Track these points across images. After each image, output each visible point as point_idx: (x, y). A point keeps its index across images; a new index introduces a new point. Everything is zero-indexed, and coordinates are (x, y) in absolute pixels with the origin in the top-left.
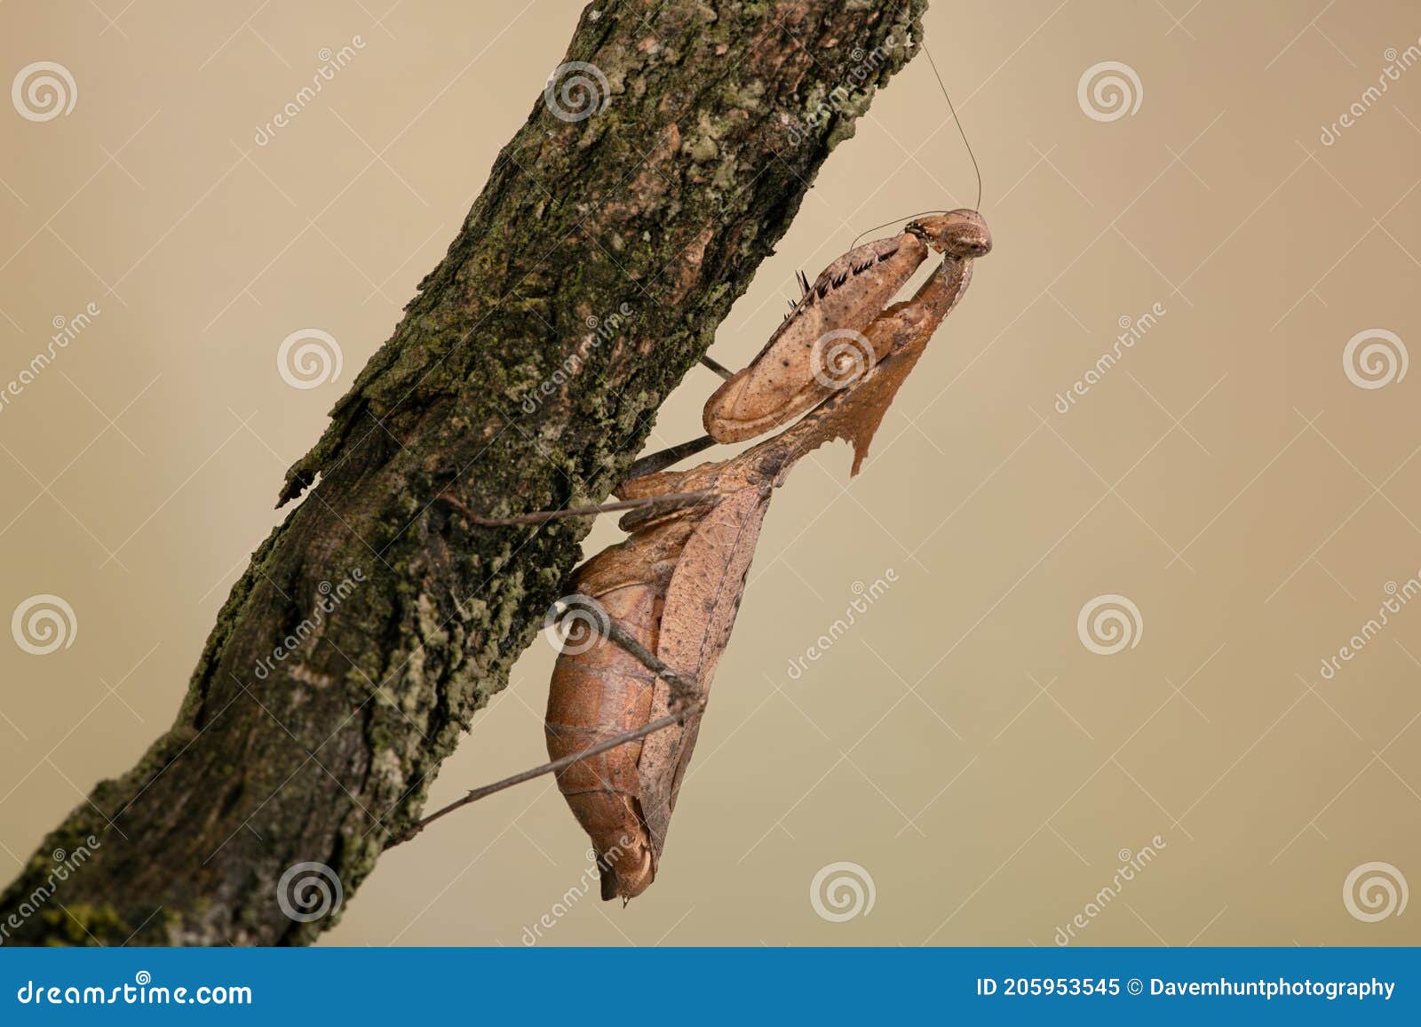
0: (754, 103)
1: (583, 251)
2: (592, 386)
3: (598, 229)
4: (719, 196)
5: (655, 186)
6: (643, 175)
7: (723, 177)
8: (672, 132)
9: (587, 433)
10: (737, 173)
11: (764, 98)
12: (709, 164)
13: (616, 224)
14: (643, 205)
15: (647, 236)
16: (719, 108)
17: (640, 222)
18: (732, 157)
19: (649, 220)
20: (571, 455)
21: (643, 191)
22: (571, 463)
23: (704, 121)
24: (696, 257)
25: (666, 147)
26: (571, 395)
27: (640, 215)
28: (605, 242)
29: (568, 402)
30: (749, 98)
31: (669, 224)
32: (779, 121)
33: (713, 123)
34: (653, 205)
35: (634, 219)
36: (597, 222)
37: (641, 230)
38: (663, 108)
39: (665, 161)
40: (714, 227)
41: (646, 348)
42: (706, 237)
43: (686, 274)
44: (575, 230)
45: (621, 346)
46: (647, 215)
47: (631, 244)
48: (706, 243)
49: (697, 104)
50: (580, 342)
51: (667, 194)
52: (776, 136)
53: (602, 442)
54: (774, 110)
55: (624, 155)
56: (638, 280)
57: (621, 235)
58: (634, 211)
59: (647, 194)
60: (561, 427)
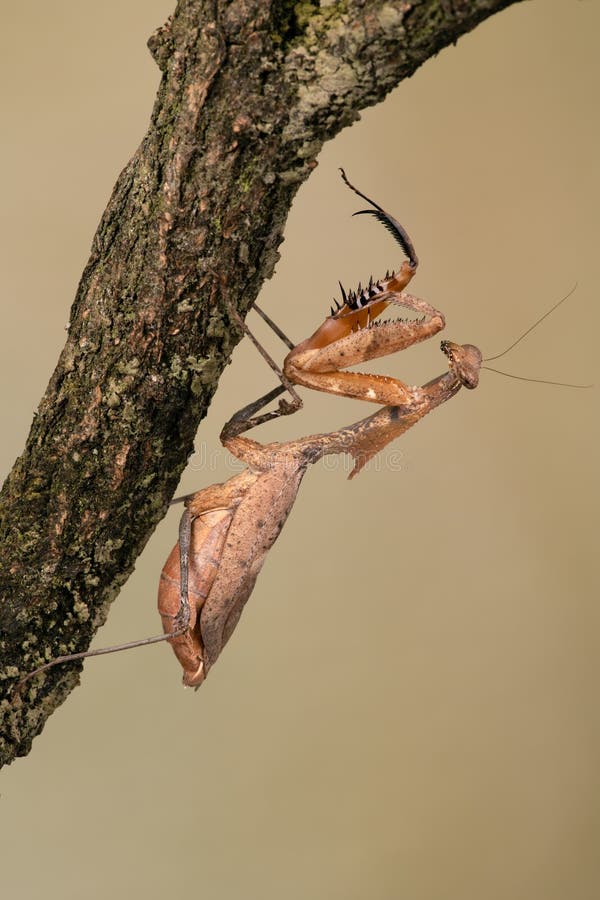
0: (134, 371)
1: (59, 463)
2: (71, 540)
3: (66, 450)
4: (129, 425)
5: (93, 423)
6: (86, 417)
7: (127, 414)
8: (97, 391)
9: (76, 566)
10: (136, 411)
11: (140, 367)
12: (118, 407)
13: (76, 447)
14: (88, 434)
15: (95, 452)
16: (120, 376)
17: (87, 445)
18: (130, 403)
19: (93, 443)
20: (67, 580)
21: (87, 426)
22: (68, 584)
23: (112, 384)
24: (121, 461)
25: (95, 401)
26: (58, 547)
27: (87, 440)
28: (70, 457)
29: (57, 551)
30: (131, 368)
31: (106, 444)
32: (151, 380)
33: (117, 384)
34: (93, 434)
35: (84, 442)
36: (65, 445)
37: (91, 449)
38: (93, 377)
39: (95, 408)
40: (129, 443)
41: (103, 516)
42: (126, 449)
43: (117, 472)
44: (54, 452)
45: (87, 516)
46: (91, 440)
47: (84, 458)
48: (127, 452)
49: (108, 374)
50: (61, 517)
51: (100, 427)
52: (151, 389)
53: (87, 570)
54: (147, 374)
55: (75, 406)
56: (89, 478)
57: (79, 452)
58: (83, 438)
59: (89, 428)
60: (55, 565)
